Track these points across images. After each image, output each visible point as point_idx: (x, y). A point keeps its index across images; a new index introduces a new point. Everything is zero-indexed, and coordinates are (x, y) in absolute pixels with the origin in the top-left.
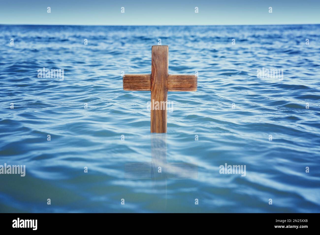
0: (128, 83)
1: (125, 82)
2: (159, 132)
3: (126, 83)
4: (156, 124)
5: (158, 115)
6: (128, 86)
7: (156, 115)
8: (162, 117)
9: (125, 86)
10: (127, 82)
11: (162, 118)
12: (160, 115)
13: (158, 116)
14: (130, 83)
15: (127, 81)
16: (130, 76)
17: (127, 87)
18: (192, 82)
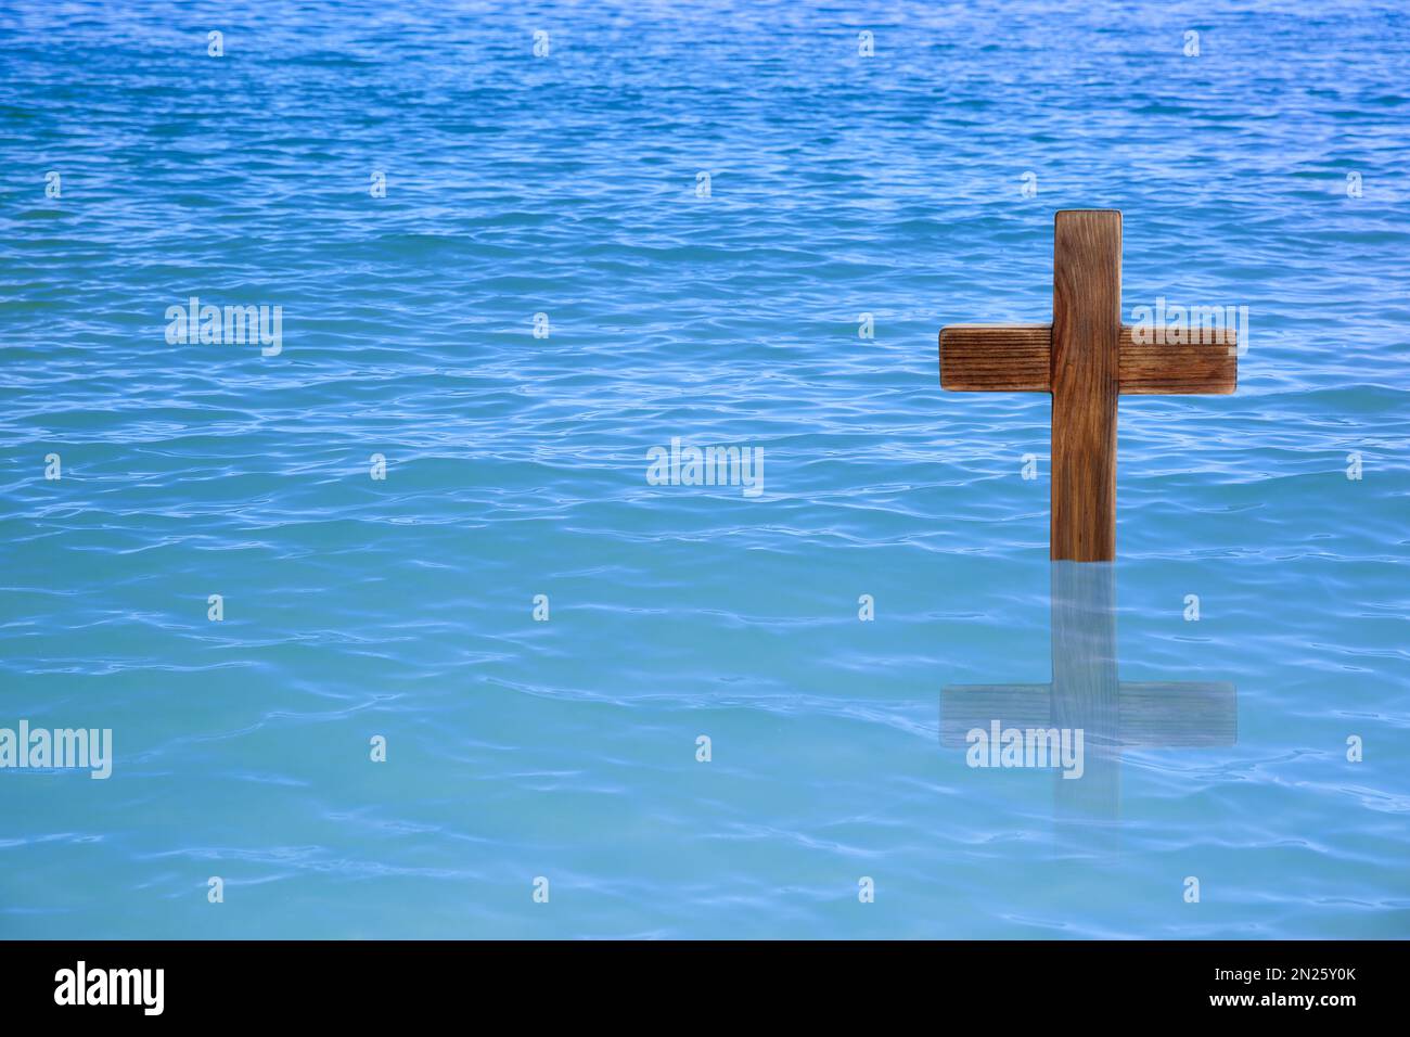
0: (960, 361)
1: (949, 355)
2: (1085, 558)
3: (950, 361)
4: (1072, 527)
5: (1079, 487)
6: (962, 373)
7: (1072, 488)
8: (1094, 500)
9: (948, 373)
10: (956, 355)
11: (1098, 501)
12: (1089, 492)
13: (1080, 493)
14: (967, 361)
15: (957, 352)
16: (968, 331)
17: (956, 377)
18: (1219, 357)
